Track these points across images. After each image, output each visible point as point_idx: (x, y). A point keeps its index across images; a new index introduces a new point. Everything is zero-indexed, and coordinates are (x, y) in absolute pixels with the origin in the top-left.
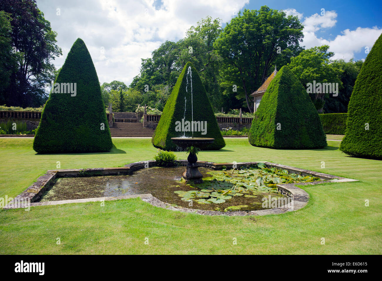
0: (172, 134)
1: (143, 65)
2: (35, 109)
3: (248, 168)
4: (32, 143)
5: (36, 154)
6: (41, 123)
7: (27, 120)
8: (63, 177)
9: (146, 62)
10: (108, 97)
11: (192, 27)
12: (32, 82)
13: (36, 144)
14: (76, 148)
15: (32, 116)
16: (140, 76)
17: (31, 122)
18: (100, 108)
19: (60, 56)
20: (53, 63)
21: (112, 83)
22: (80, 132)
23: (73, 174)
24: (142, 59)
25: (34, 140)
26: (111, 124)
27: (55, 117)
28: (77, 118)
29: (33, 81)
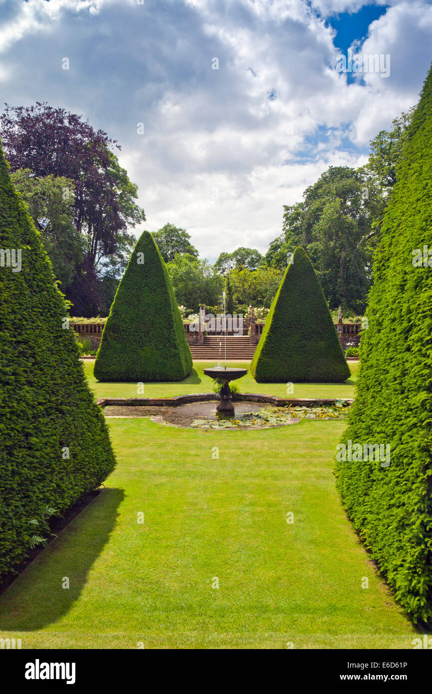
0: (266, 358)
1: (287, 219)
2: (101, 320)
3: (321, 406)
4: (93, 367)
5: (97, 382)
6: (102, 345)
7: (91, 335)
8: (111, 405)
9: (293, 211)
10: (220, 284)
11: (381, 133)
12: (104, 268)
13: (97, 369)
14: (140, 376)
15: (97, 330)
16: (283, 238)
17: (97, 337)
18: (169, 324)
19: (142, 222)
20: (133, 234)
21: (236, 253)
22: (145, 356)
23: (120, 403)
24: (285, 206)
25: (94, 363)
26: (201, 339)
27: (116, 337)
28: (141, 338)
29: (106, 265)
